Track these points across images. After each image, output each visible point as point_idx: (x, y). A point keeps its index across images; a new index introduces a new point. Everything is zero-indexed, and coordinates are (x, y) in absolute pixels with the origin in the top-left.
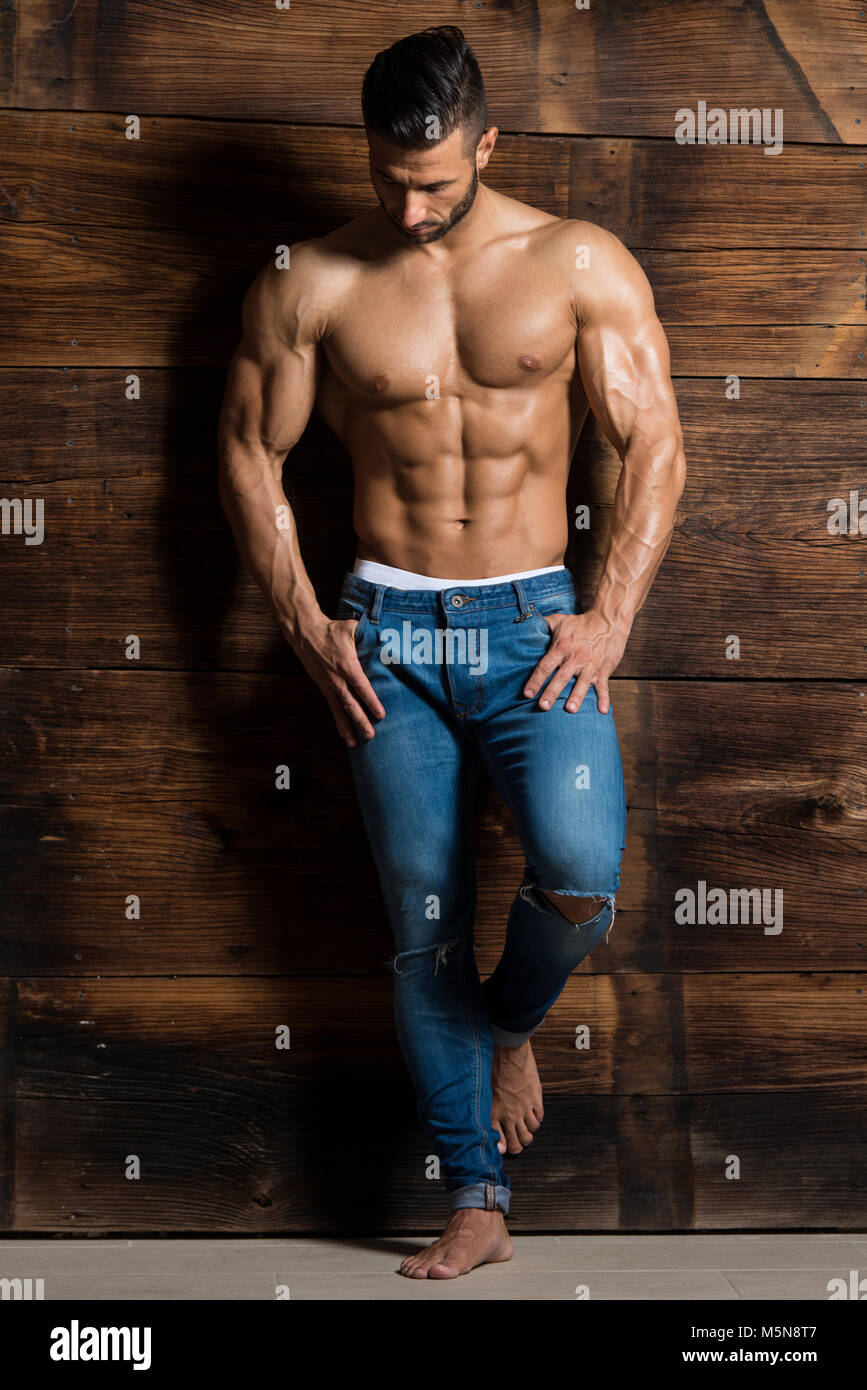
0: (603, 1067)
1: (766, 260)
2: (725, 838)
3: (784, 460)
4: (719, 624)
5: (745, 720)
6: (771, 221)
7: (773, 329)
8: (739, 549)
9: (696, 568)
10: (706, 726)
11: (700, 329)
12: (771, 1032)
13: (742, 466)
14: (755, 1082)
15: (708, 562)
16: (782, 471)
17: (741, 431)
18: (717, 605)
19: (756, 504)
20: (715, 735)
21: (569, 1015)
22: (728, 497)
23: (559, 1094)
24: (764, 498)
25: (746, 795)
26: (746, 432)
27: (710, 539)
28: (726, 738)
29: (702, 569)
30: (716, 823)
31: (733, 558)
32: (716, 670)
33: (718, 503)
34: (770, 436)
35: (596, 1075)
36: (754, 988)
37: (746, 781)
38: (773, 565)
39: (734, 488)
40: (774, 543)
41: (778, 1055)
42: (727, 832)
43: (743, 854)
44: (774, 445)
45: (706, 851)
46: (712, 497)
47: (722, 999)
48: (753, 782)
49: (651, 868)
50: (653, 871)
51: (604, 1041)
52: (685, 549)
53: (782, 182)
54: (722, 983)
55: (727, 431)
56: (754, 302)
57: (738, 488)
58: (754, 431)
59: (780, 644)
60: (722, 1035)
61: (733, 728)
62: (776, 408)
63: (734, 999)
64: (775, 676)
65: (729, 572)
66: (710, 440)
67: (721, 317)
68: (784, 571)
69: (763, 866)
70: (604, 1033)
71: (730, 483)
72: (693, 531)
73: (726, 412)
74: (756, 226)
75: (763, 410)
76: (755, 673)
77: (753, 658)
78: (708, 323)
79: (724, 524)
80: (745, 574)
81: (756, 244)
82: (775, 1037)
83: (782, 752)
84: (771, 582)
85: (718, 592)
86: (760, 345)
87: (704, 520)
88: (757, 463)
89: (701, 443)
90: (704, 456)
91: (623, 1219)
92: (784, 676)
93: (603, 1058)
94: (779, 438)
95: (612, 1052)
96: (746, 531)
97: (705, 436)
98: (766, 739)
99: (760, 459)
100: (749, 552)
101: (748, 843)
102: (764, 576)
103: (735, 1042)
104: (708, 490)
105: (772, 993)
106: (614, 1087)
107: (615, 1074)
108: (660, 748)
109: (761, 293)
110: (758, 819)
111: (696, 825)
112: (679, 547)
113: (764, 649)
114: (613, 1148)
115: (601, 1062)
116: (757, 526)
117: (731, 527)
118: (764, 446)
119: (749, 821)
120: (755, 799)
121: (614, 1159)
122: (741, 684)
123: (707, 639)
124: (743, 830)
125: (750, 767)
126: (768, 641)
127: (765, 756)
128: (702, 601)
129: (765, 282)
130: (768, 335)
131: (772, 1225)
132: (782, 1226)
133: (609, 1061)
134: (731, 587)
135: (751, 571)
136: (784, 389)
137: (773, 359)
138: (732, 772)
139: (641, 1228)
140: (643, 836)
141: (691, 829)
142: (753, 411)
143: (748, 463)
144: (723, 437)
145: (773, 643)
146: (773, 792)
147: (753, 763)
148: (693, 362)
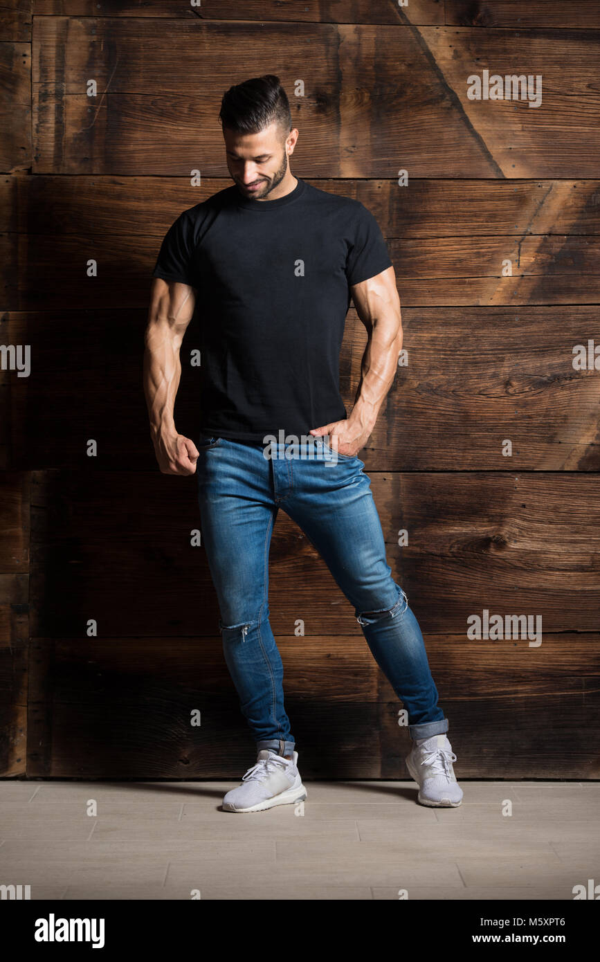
0: (372, 687)
1: (463, 243)
2: (440, 559)
3: (473, 351)
4: (437, 441)
5: (451, 494)
6: (466, 221)
7: (467, 280)
8: (448, 400)
9: (424, 410)
10: (430, 497)
11: (426, 281)
12: (465, 667)
13: (450, 355)
14: (456, 696)
15: (431, 407)
16: (472, 357)
17: (450, 336)
18: (436, 431)
19: (457, 375)
20: (435, 502)
21: (354, 658)
22: (442, 371)
23: (347, 702)
24: (462, 371)
25: (452, 535)
26: (452, 336)
27: (433, 395)
28: (440, 503)
29: (427, 411)
30: (435, 551)
31: (445, 405)
32: (435, 466)
33: (437, 375)
34: (465, 338)
35: (369, 692)
36: (456, 643)
37: (452, 528)
38: (467, 408)
39: (445, 366)
40: (468, 396)
41: (470, 680)
42: (442, 556)
43: (450, 568)
44: (467, 343)
45: (430, 567)
46: (433, 372)
47: (439, 649)
48: (456, 528)
49: (399, 576)
50: (400, 578)
51: (373, 672)
52: (419, 400)
53: (472, 200)
54: (439, 640)
55: (441, 336)
56: (457, 266)
57: (448, 366)
58: (456, 335)
59: (471, 451)
60: (438, 669)
61: (445, 498)
62: (469, 323)
63: (445, 649)
64: (469, 469)
65: (443, 412)
66: (433, 341)
67: (439, 274)
68: (473, 411)
69: (462, 575)
70: (373, 668)
71: (443, 364)
72: (423, 390)
73: (441, 325)
74: (458, 224)
75: (461, 324)
76: (458, 468)
77: (456, 460)
78: (431, 278)
79: (440, 386)
80: (452, 413)
81: (458, 234)
82: (468, 670)
83: (472, 512)
84: (466, 418)
85: (437, 424)
86: (459, 288)
87: (428, 385)
88: (458, 353)
89: (427, 342)
90: (429, 350)
91: (383, 772)
92: (473, 469)
93: (372, 682)
94: (470, 339)
95: (377, 678)
96: (452, 390)
97: (430, 339)
98: (463, 504)
99: (459, 350)
100: (454, 401)
101: (454, 562)
102: (462, 414)
103: (446, 673)
104: (432, 368)
105: (466, 645)
106: (378, 698)
107: (378, 691)
108: (404, 509)
109: (460, 261)
110: (459, 549)
111: (424, 552)
112: (415, 400)
113: (461, 454)
114: (377, 732)
115: (371, 684)
116: (457, 387)
117: (444, 388)
118: (461, 343)
119: (453, 550)
120: (458, 537)
121: (378, 738)
122: (449, 474)
123: (430, 449)
124: (450, 555)
125: (454, 520)
126: (464, 450)
127: (462, 513)
128: (428, 429)
129: (462, 254)
130: (465, 283)
131: (467, 776)
132: (472, 777)
133: (375, 684)
134: (444, 421)
135: (455, 412)
136: (473, 312)
137: (467, 296)
138: (444, 522)
139: (393, 778)
140: (394, 558)
141: (421, 554)
142: (456, 324)
143: (453, 353)
144: (439, 339)
145: (467, 451)
146: (467, 534)
147: (456, 517)
148: (422, 298)
